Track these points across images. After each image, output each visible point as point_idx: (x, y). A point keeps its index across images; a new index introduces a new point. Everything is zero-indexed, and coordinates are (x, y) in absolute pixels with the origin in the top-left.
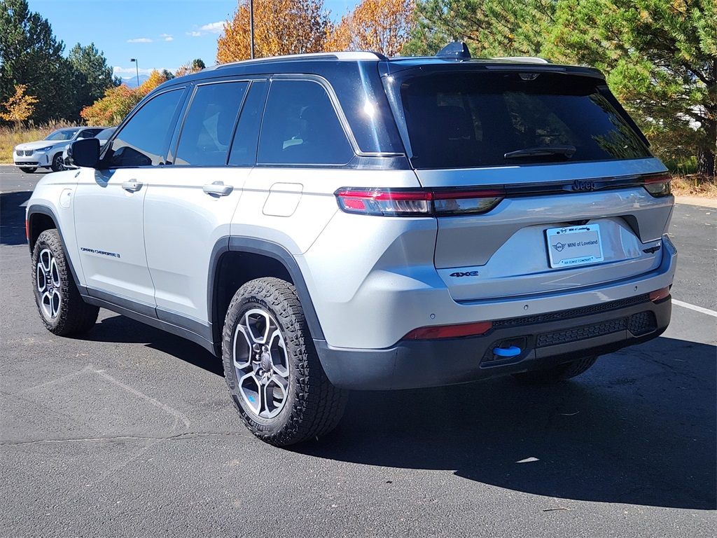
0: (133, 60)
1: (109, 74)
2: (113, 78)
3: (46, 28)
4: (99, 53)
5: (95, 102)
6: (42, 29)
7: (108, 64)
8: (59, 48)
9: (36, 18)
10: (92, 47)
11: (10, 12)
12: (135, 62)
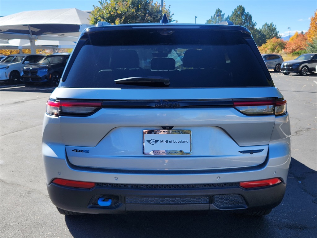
0: (289, 28)
1: (276, 34)
2: (278, 35)
3: (250, 17)
4: (274, 26)
5: (262, 45)
6: (249, 18)
7: (277, 30)
8: (254, 25)
9: (248, 14)
10: (271, 24)
11: (238, 13)
12: (289, 29)
